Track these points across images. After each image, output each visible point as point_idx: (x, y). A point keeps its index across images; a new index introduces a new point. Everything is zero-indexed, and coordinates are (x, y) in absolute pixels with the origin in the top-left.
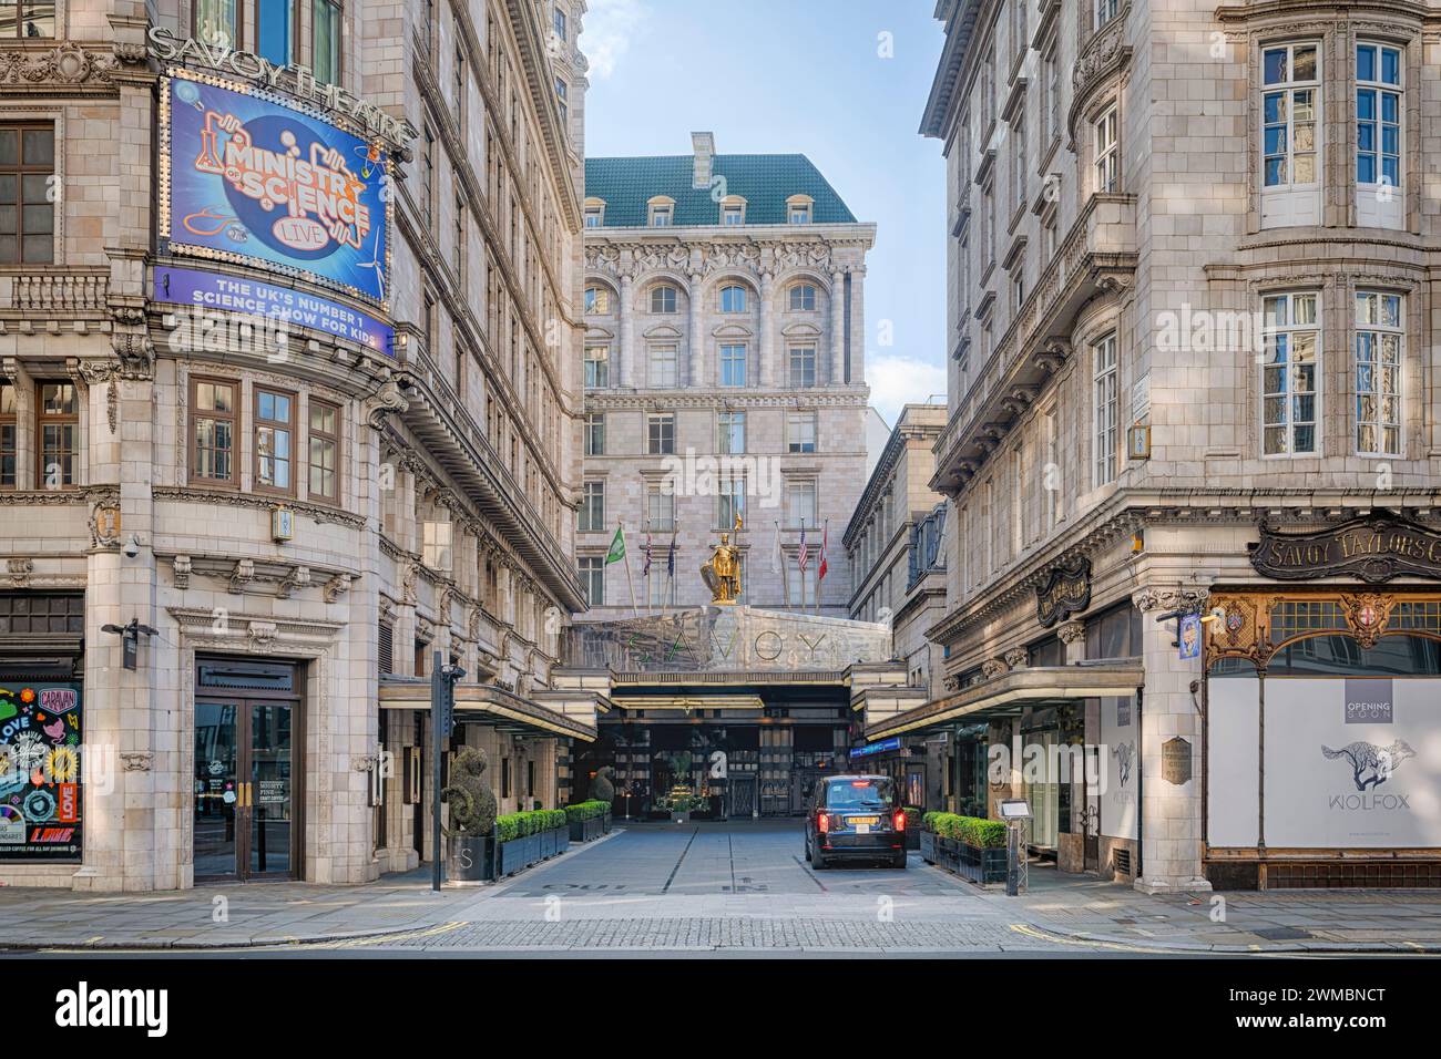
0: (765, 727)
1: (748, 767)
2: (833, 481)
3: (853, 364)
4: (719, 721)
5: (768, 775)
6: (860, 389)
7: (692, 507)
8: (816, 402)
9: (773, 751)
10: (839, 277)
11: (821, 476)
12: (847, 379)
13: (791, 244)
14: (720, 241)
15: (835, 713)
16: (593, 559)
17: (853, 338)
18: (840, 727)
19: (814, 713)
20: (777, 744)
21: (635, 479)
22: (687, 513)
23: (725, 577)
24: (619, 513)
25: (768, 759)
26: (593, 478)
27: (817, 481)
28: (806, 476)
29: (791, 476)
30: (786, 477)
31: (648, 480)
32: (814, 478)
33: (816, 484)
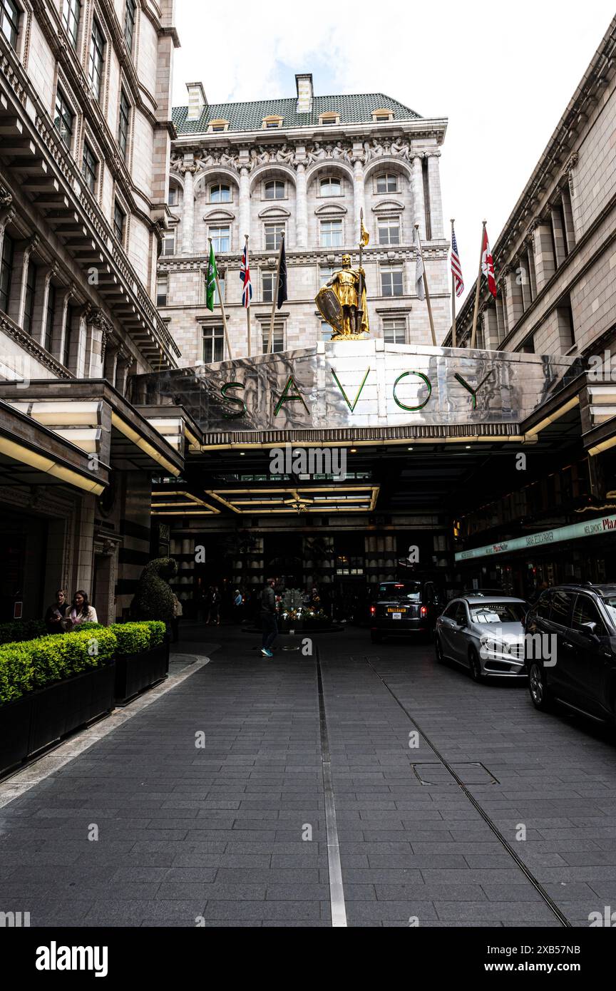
0: (368, 534)
1: (354, 572)
2: (421, 318)
3: (433, 226)
4: (328, 529)
5: (374, 579)
6: (441, 243)
8: (404, 256)
9: (377, 556)
10: (417, 162)
11: (411, 315)
12: (429, 237)
13: (377, 139)
14: (320, 139)
15: (435, 520)
17: (432, 206)
18: (437, 533)
19: (415, 520)
20: (381, 549)
23: (346, 308)
25: (373, 564)
26: (216, 322)
27: (407, 318)
28: (397, 315)
29: (384, 315)
30: (381, 316)
31: (263, 322)
32: (404, 316)
33: (407, 321)
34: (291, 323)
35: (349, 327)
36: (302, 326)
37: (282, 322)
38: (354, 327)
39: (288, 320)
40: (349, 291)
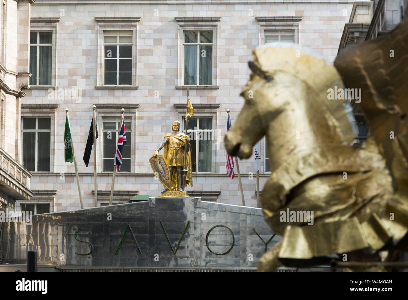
2: (315, 31)
7: (154, 60)
16: (40, 120)
21: (89, 28)
22: (149, 66)
23: (174, 169)
24: (70, 66)
26: (42, 26)
27: (296, 31)
28: (284, 26)
29: (266, 26)
30: (262, 26)
31: (104, 29)
32: (293, 28)
33: (296, 34)
34: (142, 31)
35: (176, 181)
36: (157, 36)
37: (131, 29)
38: (180, 182)
39: (138, 28)
40: (176, 154)
